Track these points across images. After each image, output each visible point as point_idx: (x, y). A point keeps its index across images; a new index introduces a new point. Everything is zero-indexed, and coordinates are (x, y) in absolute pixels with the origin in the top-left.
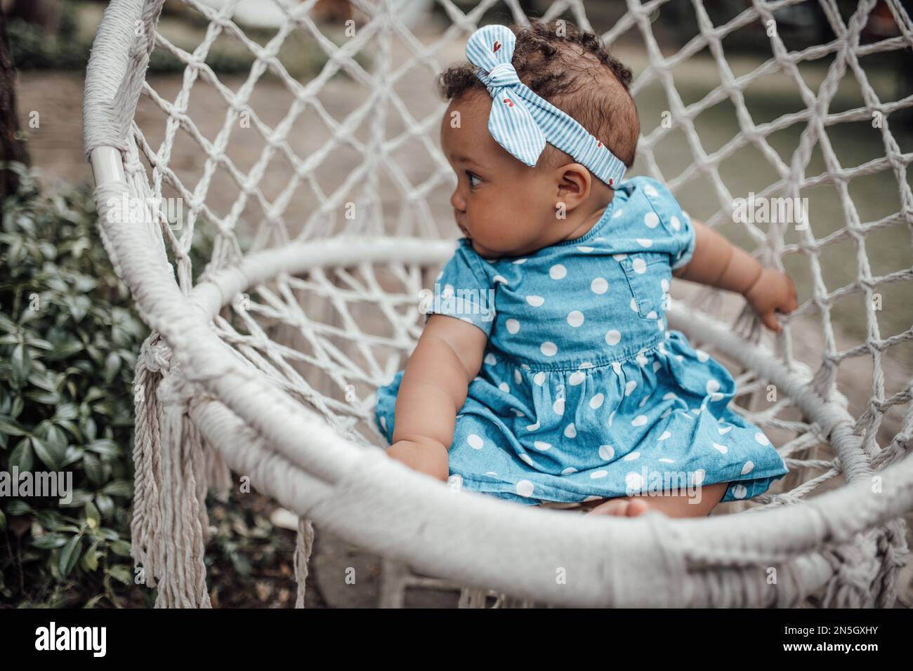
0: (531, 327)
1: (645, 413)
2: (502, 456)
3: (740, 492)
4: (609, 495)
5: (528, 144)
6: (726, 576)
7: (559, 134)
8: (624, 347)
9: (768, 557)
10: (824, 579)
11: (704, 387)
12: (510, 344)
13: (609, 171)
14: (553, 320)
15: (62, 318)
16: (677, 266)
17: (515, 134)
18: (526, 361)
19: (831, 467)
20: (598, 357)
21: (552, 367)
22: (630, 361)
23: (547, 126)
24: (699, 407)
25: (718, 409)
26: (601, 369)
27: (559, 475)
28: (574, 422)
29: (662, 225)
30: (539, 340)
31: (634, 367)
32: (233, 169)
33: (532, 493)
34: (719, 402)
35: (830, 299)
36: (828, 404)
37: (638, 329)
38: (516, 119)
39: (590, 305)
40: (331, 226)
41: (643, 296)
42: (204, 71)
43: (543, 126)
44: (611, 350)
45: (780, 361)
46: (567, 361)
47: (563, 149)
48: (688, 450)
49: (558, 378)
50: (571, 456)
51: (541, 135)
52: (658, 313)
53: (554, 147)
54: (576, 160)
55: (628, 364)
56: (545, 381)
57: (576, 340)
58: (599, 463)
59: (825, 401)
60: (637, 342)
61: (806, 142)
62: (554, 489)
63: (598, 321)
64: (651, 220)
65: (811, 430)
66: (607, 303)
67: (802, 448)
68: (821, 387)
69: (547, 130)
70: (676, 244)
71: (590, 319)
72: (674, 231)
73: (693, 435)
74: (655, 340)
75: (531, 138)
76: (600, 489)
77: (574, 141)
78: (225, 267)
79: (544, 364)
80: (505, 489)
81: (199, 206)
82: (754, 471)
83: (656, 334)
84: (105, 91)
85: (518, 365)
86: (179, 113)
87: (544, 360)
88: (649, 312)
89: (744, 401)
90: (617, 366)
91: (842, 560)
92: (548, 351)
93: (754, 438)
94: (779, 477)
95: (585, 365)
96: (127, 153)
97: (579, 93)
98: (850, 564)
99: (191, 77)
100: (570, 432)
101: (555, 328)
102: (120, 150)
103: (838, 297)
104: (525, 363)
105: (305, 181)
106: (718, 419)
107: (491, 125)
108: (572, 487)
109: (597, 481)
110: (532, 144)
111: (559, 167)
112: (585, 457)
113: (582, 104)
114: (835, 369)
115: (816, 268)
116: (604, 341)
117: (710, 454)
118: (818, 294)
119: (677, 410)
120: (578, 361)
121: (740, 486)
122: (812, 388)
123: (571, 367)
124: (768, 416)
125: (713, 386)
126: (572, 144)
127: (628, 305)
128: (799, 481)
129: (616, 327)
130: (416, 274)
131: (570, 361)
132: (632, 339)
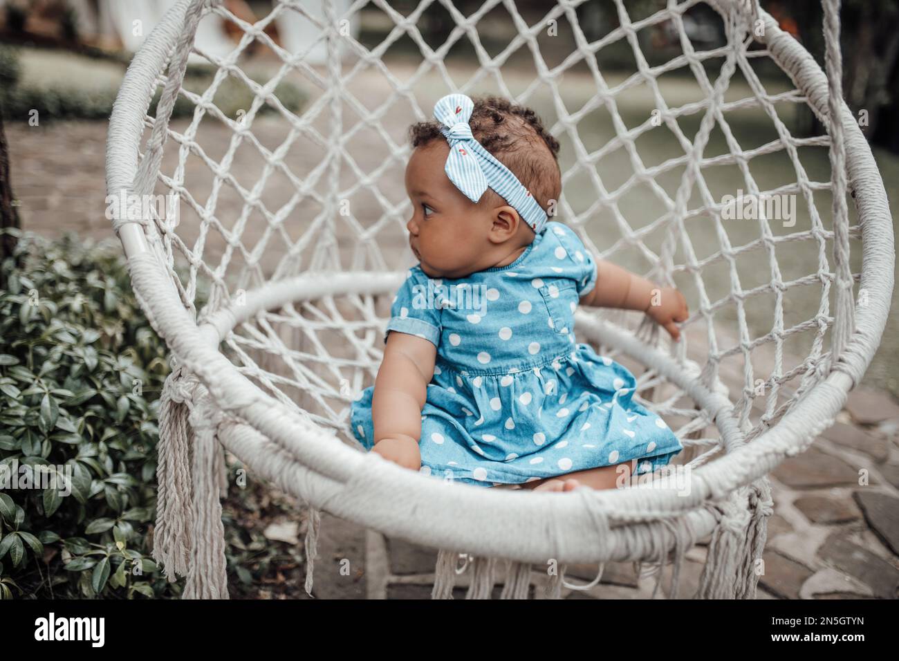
0: (470, 340)
1: (564, 406)
2: (460, 450)
3: (646, 467)
4: (546, 476)
5: (474, 185)
6: (637, 529)
7: (498, 181)
8: (543, 355)
9: (667, 514)
10: (709, 529)
11: (612, 384)
12: (452, 354)
13: (534, 217)
14: (488, 334)
15: (76, 368)
16: (583, 293)
17: (465, 176)
18: (466, 368)
19: (716, 444)
20: (523, 364)
21: (487, 373)
22: (547, 366)
23: (490, 174)
24: (611, 401)
25: (626, 401)
26: (525, 373)
27: (503, 461)
28: (512, 416)
29: (569, 257)
30: (476, 350)
31: (551, 371)
32: (221, 228)
33: (485, 477)
34: (625, 396)
35: (712, 309)
36: (713, 394)
37: (554, 341)
38: (467, 166)
39: (517, 322)
40: (298, 266)
41: (557, 315)
42: (194, 147)
43: (487, 174)
44: (533, 358)
45: (675, 361)
46: (498, 368)
47: (500, 194)
48: (605, 436)
49: (492, 381)
50: (512, 445)
51: (485, 181)
52: (569, 329)
53: (494, 191)
54: (510, 204)
55: (545, 369)
56: (482, 384)
57: (506, 350)
58: (535, 449)
59: (711, 391)
60: (552, 352)
61: (687, 183)
62: (503, 473)
63: (523, 335)
64: (560, 253)
65: (701, 415)
66: (530, 321)
67: (694, 430)
68: (707, 380)
69: (490, 177)
70: (581, 272)
71: (517, 334)
72: (579, 262)
73: (608, 424)
74: (568, 350)
75: (477, 181)
76: (539, 472)
77: (509, 188)
78: (218, 310)
79: (480, 370)
80: (465, 475)
81: (199, 261)
82: (656, 449)
83: (569, 346)
84: (125, 175)
85: (459, 372)
86: (179, 186)
87: (481, 367)
88: (562, 328)
89: (648, 394)
90: (537, 370)
91: (722, 513)
92: (484, 360)
93: (655, 423)
94: (677, 452)
95: (513, 370)
96: (148, 227)
97: (517, 153)
98: (728, 515)
99: (184, 154)
100: (510, 424)
101: (489, 341)
102: (141, 225)
103: (718, 307)
104: (464, 370)
105: (277, 231)
106: (626, 410)
107: (447, 167)
108: (517, 471)
109: (536, 465)
110: (477, 186)
111: (496, 208)
112: (523, 445)
113: (518, 161)
114: (717, 366)
115: (700, 283)
116: (527, 351)
117: (622, 438)
118: (702, 305)
119: (594, 405)
120: (508, 367)
121: (646, 462)
122: (700, 381)
123: (502, 372)
124: (666, 406)
125: (618, 382)
126: (507, 190)
127: (546, 323)
128: (694, 455)
129: (537, 340)
130: (369, 301)
131: (501, 368)
132: (548, 349)
